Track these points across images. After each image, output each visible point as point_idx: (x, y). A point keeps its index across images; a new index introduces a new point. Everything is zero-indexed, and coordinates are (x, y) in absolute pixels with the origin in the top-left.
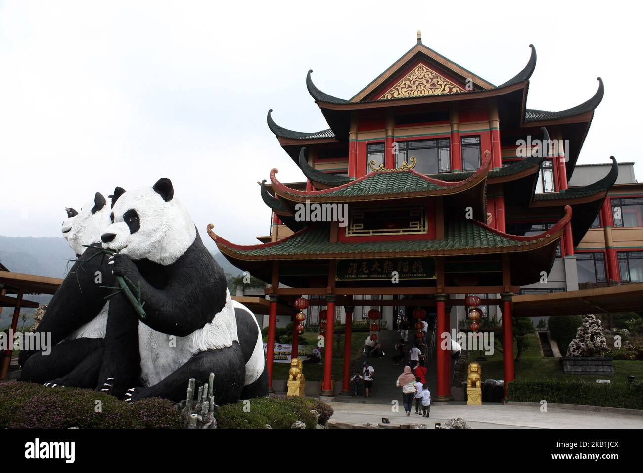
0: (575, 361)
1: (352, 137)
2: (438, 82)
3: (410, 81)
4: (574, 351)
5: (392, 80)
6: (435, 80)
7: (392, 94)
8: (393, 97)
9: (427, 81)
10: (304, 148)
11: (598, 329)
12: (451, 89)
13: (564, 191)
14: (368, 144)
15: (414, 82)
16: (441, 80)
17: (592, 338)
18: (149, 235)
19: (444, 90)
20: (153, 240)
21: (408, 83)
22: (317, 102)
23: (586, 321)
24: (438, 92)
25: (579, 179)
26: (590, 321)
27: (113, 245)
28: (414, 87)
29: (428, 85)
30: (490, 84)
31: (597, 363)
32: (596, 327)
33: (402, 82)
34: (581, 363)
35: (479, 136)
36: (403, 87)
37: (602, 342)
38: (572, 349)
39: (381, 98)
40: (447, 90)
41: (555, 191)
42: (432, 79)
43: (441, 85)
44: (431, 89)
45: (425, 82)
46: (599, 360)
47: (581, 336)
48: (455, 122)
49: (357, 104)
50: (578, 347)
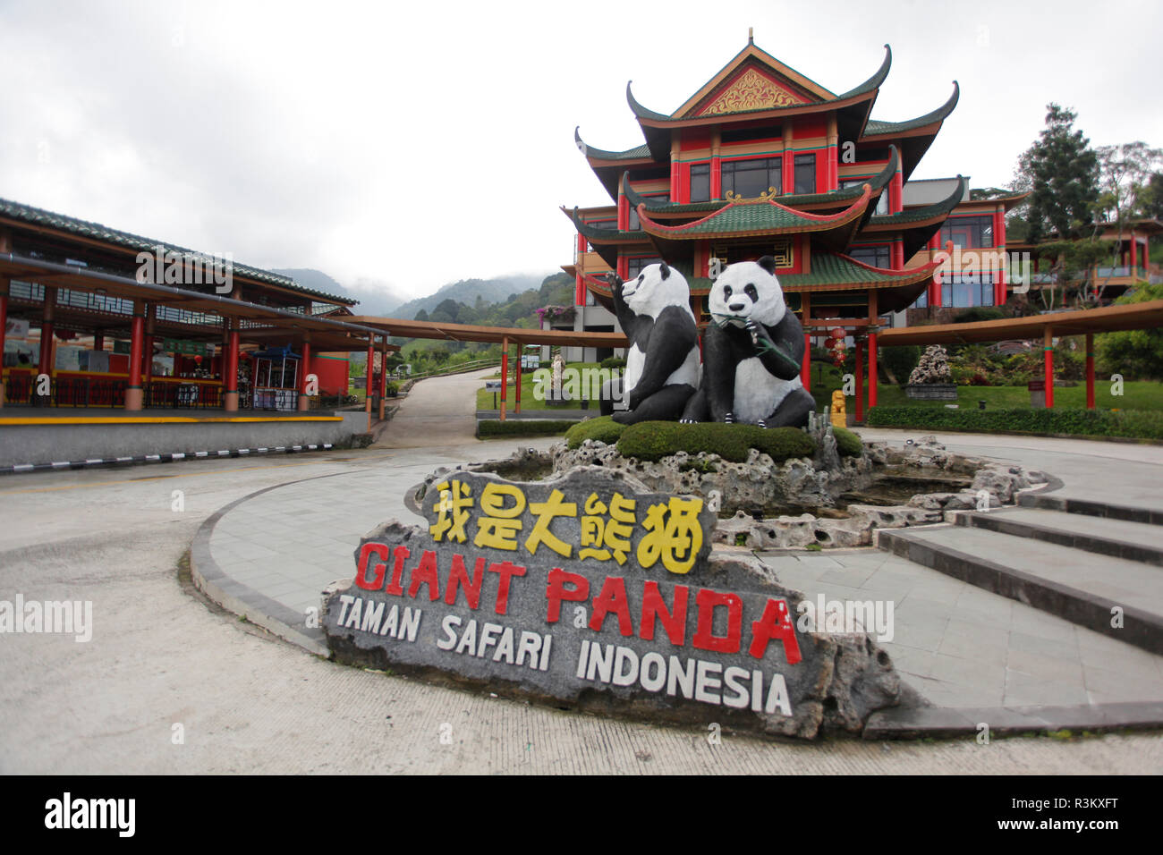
0: (918, 387)
1: (673, 158)
2: (770, 91)
3: (738, 91)
4: (917, 379)
5: (717, 89)
6: (767, 89)
7: (718, 107)
8: (719, 110)
9: (758, 91)
10: (626, 173)
11: (943, 357)
12: (784, 100)
13: (899, 212)
14: (691, 166)
15: (743, 92)
16: (773, 88)
17: (936, 366)
18: (766, 303)
19: (776, 101)
20: (769, 308)
21: (736, 93)
22: (638, 118)
23: (931, 350)
24: (770, 104)
25: (909, 197)
26: (935, 350)
27: (741, 313)
28: (742, 98)
29: (759, 96)
30: (831, 93)
31: (941, 389)
32: (941, 355)
33: (731, 92)
34: (926, 389)
35: (814, 154)
36: (730, 99)
37: (947, 370)
38: (915, 377)
39: (704, 113)
40: (780, 100)
41: (888, 213)
42: (763, 88)
43: (773, 95)
44: (762, 100)
45: (755, 92)
46: (942, 386)
47: (924, 365)
48: (789, 136)
49: (675, 121)
50: (921, 376)
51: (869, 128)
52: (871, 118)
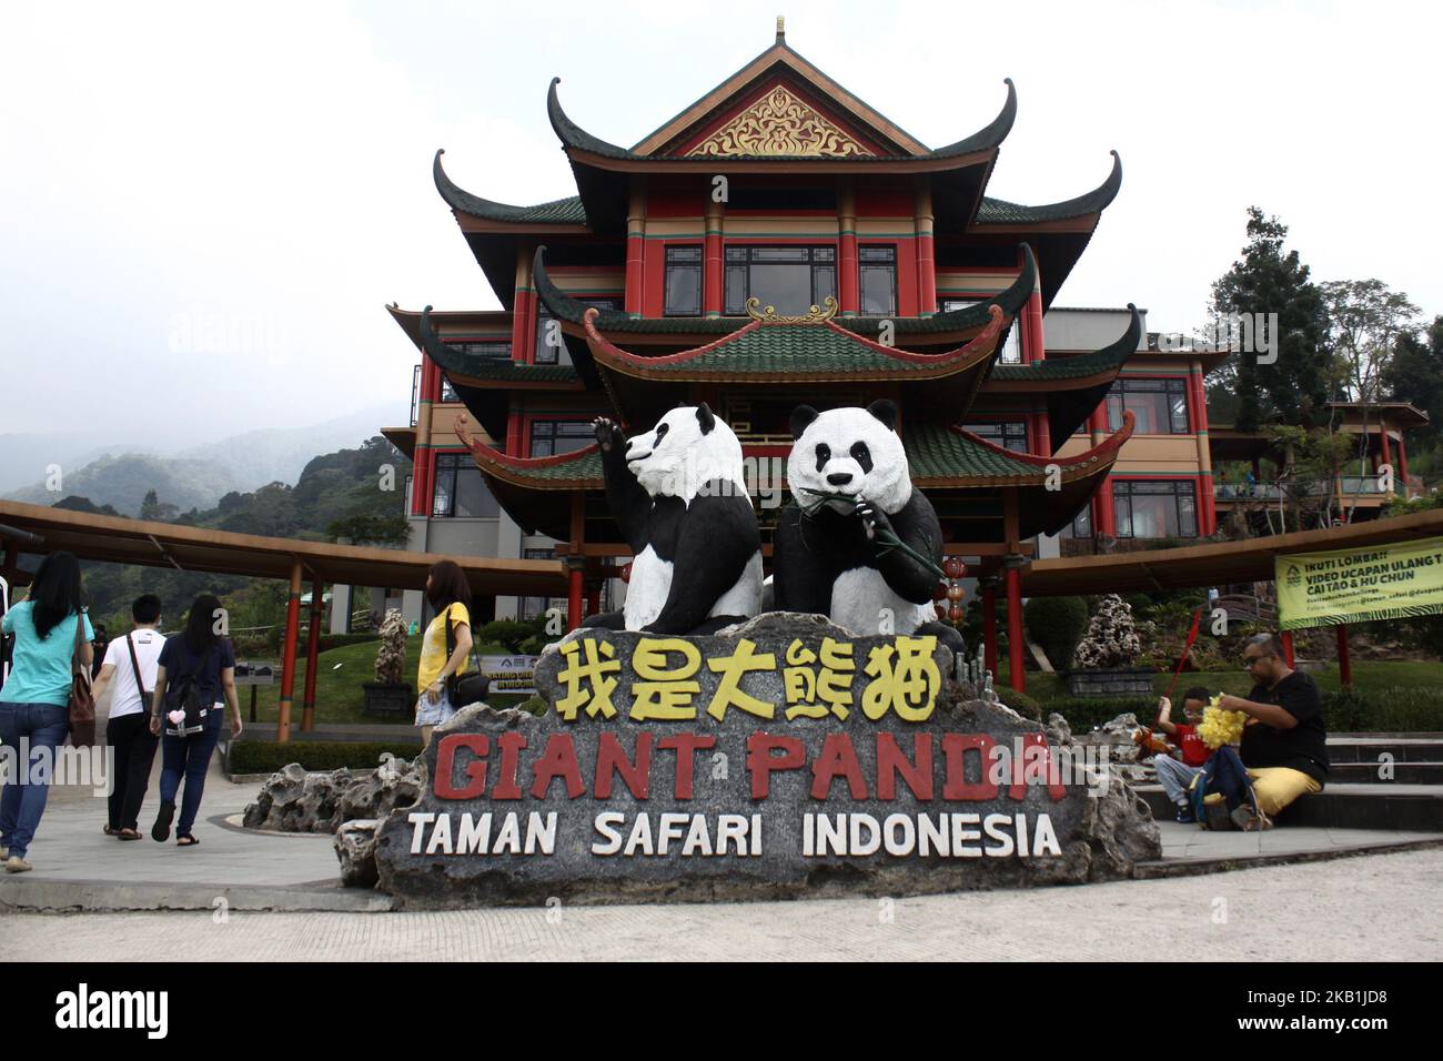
0: (1090, 675)
1: (634, 228)
2: (814, 127)
3: (758, 120)
4: (1086, 659)
5: (719, 113)
6: (808, 124)
7: (720, 144)
8: (721, 150)
9: (793, 125)
10: (541, 248)
11: (1127, 620)
12: (839, 148)
13: (1038, 362)
14: (667, 246)
15: (766, 124)
16: (820, 124)
17: (1117, 635)
19: (826, 146)
20: (888, 482)
21: (753, 123)
22: (567, 148)
23: (1107, 606)
24: (814, 150)
25: (1056, 336)
26: (1114, 606)
28: (765, 134)
29: (795, 133)
30: (920, 145)
31: (1127, 677)
32: (1124, 616)
33: (742, 121)
34: (1102, 678)
35: (894, 246)
36: (742, 132)
37: (1134, 641)
38: (1083, 655)
39: (693, 152)
40: (833, 146)
41: (1022, 362)
42: (802, 121)
43: (820, 135)
44: (801, 141)
45: (787, 125)
46: (1130, 672)
47: (1096, 633)
48: (848, 214)
49: (640, 160)
50: (1094, 652)
51: (983, 210)
52: (986, 195)
